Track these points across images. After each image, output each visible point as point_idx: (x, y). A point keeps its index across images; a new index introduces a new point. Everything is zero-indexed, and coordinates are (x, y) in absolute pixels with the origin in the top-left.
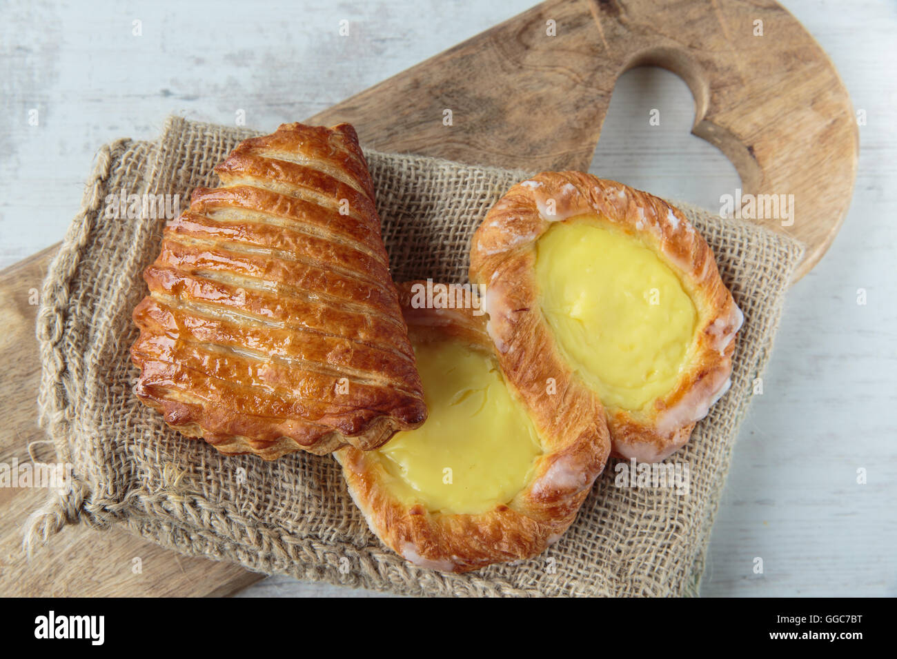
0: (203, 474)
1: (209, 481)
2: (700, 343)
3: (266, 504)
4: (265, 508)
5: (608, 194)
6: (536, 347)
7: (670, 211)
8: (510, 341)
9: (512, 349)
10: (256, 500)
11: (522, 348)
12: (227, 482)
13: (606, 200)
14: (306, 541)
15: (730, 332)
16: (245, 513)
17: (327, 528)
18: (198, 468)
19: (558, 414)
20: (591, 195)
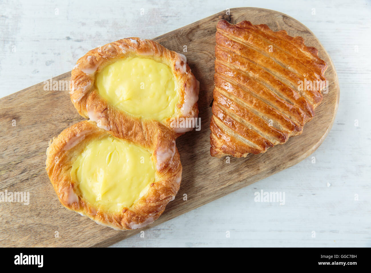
2: (176, 75)
6: (119, 119)
7: (131, 39)
8: (109, 124)
9: (111, 126)
11: (115, 124)
13: (105, 52)
15: (183, 64)
19: (145, 136)
20: (99, 54)
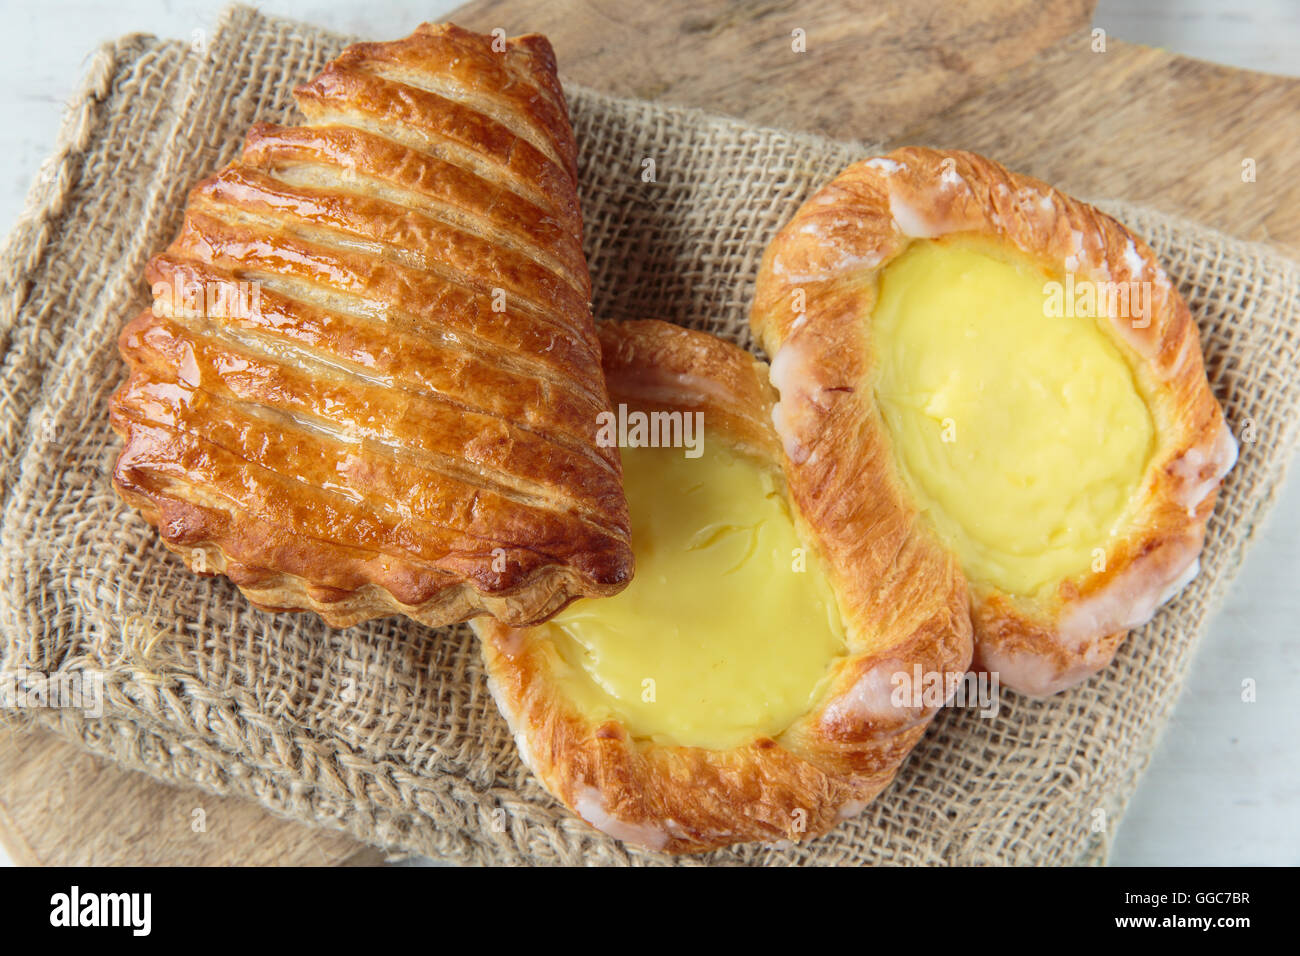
0: (200, 637)
1: (209, 651)
2: (1154, 488)
3: (311, 694)
4: (309, 701)
5: (1022, 201)
6: (859, 461)
7: (1130, 244)
8: (812, 444)
9: (814, 458)
10: (293, 687)
11: (833, 460)
12: (242, 653)
13: (1016, 209)
14: (382, 765)
15: (1211, 475)
16: (271, 710)
17: (420, 744)
18: (192, 626)
19: (885, 584)
20: (991, 198)
